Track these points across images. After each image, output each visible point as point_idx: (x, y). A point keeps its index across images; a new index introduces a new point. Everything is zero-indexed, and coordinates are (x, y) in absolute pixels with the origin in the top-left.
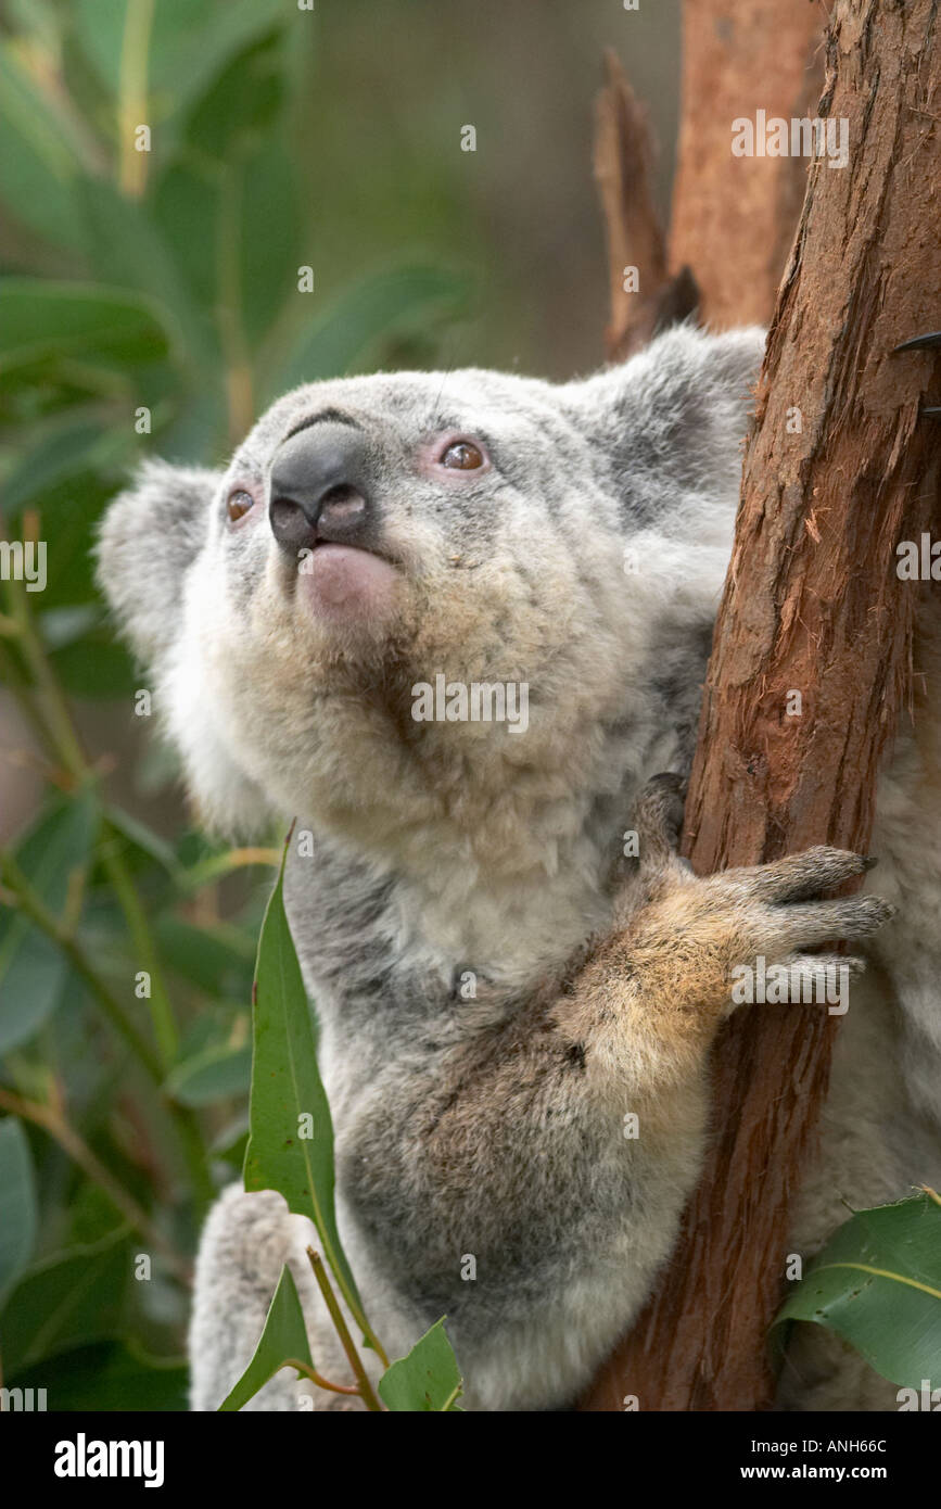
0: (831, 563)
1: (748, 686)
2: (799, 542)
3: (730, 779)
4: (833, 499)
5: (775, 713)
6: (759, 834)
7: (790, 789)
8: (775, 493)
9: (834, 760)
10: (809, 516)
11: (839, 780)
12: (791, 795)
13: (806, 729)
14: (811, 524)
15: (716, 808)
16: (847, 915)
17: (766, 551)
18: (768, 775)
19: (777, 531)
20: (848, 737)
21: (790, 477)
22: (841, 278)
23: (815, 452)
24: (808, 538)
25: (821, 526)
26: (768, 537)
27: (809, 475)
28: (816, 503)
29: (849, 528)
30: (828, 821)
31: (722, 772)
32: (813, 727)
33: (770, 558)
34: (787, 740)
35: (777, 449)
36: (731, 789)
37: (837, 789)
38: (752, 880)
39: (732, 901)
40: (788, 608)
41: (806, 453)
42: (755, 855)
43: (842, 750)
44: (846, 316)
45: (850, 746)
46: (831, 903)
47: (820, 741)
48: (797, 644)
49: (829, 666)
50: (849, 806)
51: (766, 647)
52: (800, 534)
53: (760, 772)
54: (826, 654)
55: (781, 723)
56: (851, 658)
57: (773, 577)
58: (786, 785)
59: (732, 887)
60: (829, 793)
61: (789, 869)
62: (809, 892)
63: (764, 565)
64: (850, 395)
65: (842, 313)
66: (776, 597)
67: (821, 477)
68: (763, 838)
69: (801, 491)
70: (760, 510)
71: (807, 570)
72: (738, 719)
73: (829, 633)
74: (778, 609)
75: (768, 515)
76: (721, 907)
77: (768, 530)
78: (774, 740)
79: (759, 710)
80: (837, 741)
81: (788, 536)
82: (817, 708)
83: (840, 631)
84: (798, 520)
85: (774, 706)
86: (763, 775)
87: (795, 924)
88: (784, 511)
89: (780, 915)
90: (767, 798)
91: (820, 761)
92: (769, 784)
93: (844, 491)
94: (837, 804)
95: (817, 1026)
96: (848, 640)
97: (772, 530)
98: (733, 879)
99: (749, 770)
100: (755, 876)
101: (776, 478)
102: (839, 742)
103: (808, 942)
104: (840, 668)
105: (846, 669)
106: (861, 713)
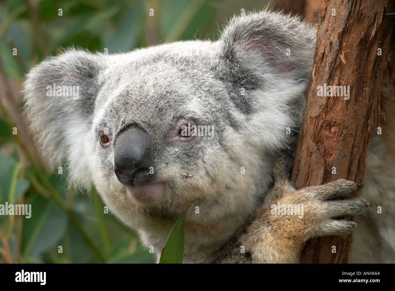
0: (349, 71)
1: (318, 117)
2: (338, 63)
3: (311, 152)
4: (351, 47)
5: (328, 128)
6: (321, 173)
7: (333, 156)
8: (329, 45)
9: (350, 145)
10: (341, 54)
11: (352, 153)
12: (334, 158)
13: (339, 133)
14: (342, 57)
15: (305, 163)
16: (351, 205)
17: (325, 67)
18: (325, 151)
19: (329, 59)
20: (355, 137)
21: (335, 39)
23: (344, 29)
24: (341, 62)
25: (346, 58)
26: (326, 62)
27: (342, 38)
28: (344, 49)
29: (356, 58)
30: (347, 169)
31: (308, 149)
32: (342, 133)
33: (327, 69)
34: (332, 138)
35: (330, 28)
36: (311, 156)
37: (351, 157)
38: (315, 191)
39: (307, 199)
41: (340, 30)
42: (320, 181)
43: (353, 142)
45: (356, 140)
46: (345, 201)
47: (344, 139)
48: (336, 102)
49: (348, 110)
50: (355, 163)
51: (325, 102)
52: (338, 60)
53: (322, 150)
54: (347, 106)
55: (330, 132)
56: (357, 107)
57: (328, 76)
58: (332, 155)
59: (308, 194)
60: (348, 158)
61: (330, 188)
62: (337, 196)
63: (324, 72)
64: (357, 8)
67: (346, 39)
68: (323, 175)
69: (338, 44)
70: (323, 51)
71: (340, 74)
72: (314, 130)
75: (326, 53)
76: (303, 201)
77: (326, 59)
78: (328, 138)
79: (322, 126)
81: (334, 61)
82: (344, 126)
84: (337, 55)
85: (327, 125)
86: (323, 151)
87: (331, 208)
88: (332, 51)
89: (325, 205)
90: (324, 159)
91: (345, 145)
92: (326, 154)
93: (355, 44)
94: (351, 163)
95: (343, 246)
96: (355, 100)
97: (327, 59)
98: (309, 191)
99: (318, 149)
100: (317, 190)
101: (329, 39)
102: (352, 139)
103: (336, 215)
104: (353, 111)
105: (355, 111)
106: (360, 128)
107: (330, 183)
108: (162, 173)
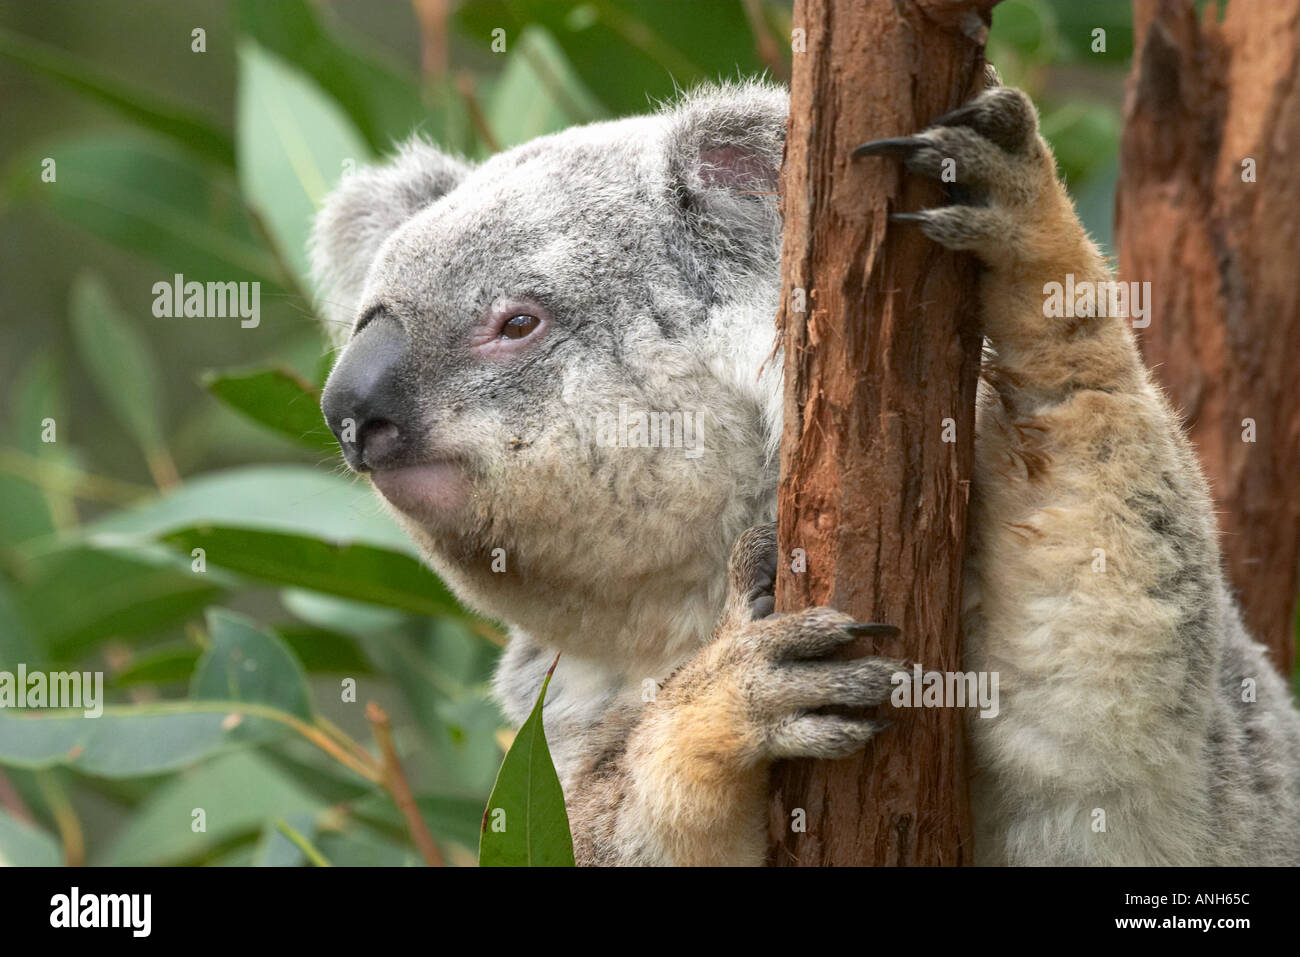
5: (811, 515)
9: (867, 564)
14: (810, 326)
17: (789, 350)
20: (880, 543)
21: (797, 277)
22: (808, 83)
23: (809, 252)
27: (811, 276)
29: (846, 331)
32: (840, 531)
33: (792, 358)
34: (822, 542)
37: (877, 595)
40: (809, 408)
41: (803, 253)
43: (874, 556)
44: (814, 117)
45: (883, 552)
49: (846, 471)
55: (817, 526)
58: (827, 588)
63: (790, 363)
64: (826, 197)
65: (811, 115)
66: (799, 398)
67: (821, 278)
71: (822, 371)
73: (843, 437)
74: (801, 409)
75: (788, 314)
80: (867, 547)
81: (801, 336)
82: (841, 512)
83: (853, 436)
85: (808, 507)
96: (862, 445)
102: (871, 548)
104: (859, 473)
105: (864, 474)
106: (890, 518)
108: (440, 435)
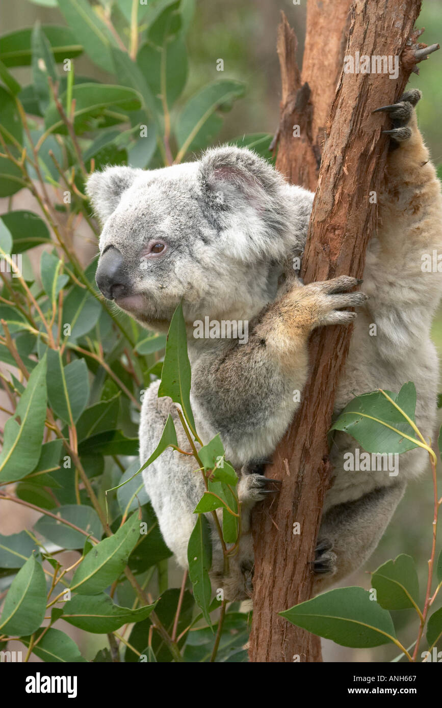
0: (351, 181)
1: (324, 222)
2: (341, 175)
3: (317, 252)
4: (352, 160)
5: (333, 231)
6: (327, 270)
7: (337, 256)
8: (333, 158)
9: (352, 246)
10: (344, 166)
11: (353, 253)
12: (337, 257)
13: (342, 236)
14: (345, 169)
15: (313, 261)
16: (352, 298)
17: (330, 178)
18: (330, 251)
19: (334, 171)
20: (356, 239)
21: (338, 153)
22: (356, 88)
23: (347, 145)
24: (344, 173)
25: (348, 170)
26: (331, 173)
27: (345, 152)
28: (347, 162)
29: (358, 170)
30: (350, 266)
31: (315, 250)
32: (345, 235)
33: (332, 180)
34: (336, 240)
35: (334, 144)
36: (317, 255)
37: (353, 256)
38: (321, 286)
39: (314, 293)
40: (337, 196)
41: (343, 145)
42: (325, 278)
43: (354, 243)
44: (357, 100)
45: (357, 242)
46: (347, 294)
47: (347, 240)
48: (340, 208)
49: (350, 215)
50: (356, 261)
51: (330, 209)
52: (341, 172)
53: (327, 250)
54: (349, 211)
55: (334, 234)
56: (358, 213)
57: (332, 186)
58: (336, 254)
59: (314, 288)
60: (350, 257)
61: (334, 283)
62: (340, 290)
63: (329, 182)
64: (358, 126)
65: (356, 100)
66: (333, 193)
67: (348, 153)
68: (328, 272)
69: (342, 158)
70: (329, 164)
71: (344, 183)
72: (320, 233)
73: (351, 205)
74: (334, 196)
75: (331, 165)
76: (310, 295)
77: (331, 170)
78: (332, 239)
79: (327, 229)
80: (352, 240)
81: (338, 172)
82: (346, 229)
83: (354, 204)
84: (341, 167)
85: (332, 228)
86: (328, 251)
87: (334, 301)
88: (336, 164)
89: (330, 298)
90: (329, 258)
91: (347, 246)
92: (330, 254)
93: (356, 158)
94: (352, 261)
95: (345, 333)
96: (357, 207)
97: (332, 170)
98: (315, 286)
99: (324, 249)
100: (322, 285)
101: (334, 153)
102: (353, 240)
103: (339, 307)
104: (354, 216)
105: (356, 217)
106: (360, 231)
107: (334, 279)
108: (137, 287)
